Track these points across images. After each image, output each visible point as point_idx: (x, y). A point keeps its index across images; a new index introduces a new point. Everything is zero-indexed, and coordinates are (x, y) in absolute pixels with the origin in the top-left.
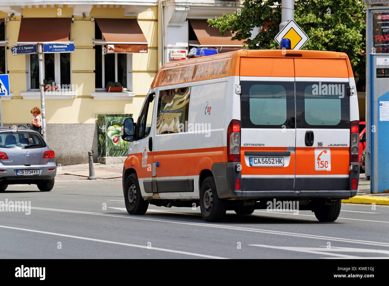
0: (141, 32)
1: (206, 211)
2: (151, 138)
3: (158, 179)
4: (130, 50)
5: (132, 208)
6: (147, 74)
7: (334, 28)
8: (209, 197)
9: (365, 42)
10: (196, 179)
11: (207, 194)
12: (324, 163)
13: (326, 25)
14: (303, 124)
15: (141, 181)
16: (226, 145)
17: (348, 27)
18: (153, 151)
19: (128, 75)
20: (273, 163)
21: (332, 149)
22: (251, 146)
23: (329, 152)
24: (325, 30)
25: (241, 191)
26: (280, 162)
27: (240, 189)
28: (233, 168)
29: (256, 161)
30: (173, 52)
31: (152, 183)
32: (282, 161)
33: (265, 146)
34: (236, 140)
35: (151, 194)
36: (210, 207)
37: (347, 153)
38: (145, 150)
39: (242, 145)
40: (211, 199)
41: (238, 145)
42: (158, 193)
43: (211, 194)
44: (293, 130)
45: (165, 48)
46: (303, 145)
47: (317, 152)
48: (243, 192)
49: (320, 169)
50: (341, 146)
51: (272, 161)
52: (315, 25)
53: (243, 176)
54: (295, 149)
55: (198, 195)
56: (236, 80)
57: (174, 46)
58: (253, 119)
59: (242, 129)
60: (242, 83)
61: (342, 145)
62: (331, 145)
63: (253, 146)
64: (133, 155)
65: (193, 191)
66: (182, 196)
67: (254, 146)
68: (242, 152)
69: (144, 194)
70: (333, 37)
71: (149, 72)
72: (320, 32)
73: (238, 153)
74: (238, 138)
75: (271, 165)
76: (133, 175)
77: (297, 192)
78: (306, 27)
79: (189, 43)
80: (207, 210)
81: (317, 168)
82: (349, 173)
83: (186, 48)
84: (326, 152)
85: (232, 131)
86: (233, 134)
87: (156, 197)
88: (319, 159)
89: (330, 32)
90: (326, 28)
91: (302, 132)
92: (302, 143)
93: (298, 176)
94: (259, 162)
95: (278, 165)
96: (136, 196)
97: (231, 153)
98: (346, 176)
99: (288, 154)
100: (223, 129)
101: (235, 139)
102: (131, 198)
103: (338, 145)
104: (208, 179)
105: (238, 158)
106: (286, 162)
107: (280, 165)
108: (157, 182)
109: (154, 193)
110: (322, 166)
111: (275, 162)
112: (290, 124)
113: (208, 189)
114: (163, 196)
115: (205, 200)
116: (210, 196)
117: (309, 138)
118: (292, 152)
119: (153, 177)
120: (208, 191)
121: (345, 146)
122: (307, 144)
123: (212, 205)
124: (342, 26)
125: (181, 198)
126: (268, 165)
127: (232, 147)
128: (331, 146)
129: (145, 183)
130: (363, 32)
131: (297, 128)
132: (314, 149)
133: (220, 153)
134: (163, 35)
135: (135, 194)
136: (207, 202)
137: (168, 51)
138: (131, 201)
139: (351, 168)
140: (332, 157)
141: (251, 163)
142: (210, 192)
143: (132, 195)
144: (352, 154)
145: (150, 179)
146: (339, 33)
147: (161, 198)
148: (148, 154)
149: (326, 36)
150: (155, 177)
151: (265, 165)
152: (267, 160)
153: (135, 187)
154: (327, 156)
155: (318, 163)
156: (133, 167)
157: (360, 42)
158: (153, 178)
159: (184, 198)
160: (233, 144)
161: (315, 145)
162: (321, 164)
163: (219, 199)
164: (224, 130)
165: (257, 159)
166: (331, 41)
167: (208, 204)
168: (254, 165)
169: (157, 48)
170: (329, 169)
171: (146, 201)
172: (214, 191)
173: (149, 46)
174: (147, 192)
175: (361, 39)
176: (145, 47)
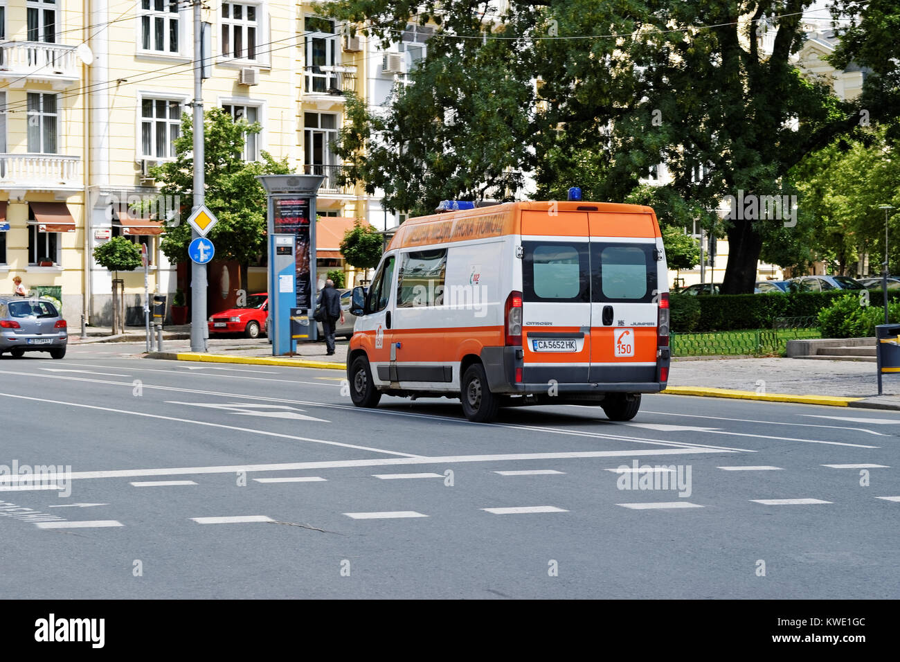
0: (69, 214)
1: (470, 407)
2: (390, 312)
3: (399, 364)
4: (59, 229)
5: (360, 398)
6: (75, 250)
7: (239, 212)
8: (475, 390)
9: (266, 224)
10: (456, 366)
11: (473, 386)
12: (625, 347)
13: (233, 209)
14: (600, 298)
15: (374, 366)
16: (503, 324)
17: (252, 211)
18: (391, 328)
19: (58, 251)
20: (562, 347)
21: (635, 329)
22: (535, 325)
23: (632, 332)
24: (231, 213)
25: (523, 384)
26: (571, 346)
27: (521, 381)
28: (513, 354)
29: (542, 345)
30: (98, 232)
31: (390, 368)
32: (574, 345)
33: (553, 325)
34: (517, 318)
35: (388, 383)
36: (477, 403)
37: (654, 334)
38: (381, 327)
39: (524, 325)
40: (479, 393)
41: (519, 324)
42: (398, 381)
43: (478, 386)
44: (588, 304)
45: (91, 228)
46: (600, 324)
47: (617, 333)
48: (526, 384)
49: (621, 355)
50: (646, 326)
51: (561, 345)
52: (223, 209)
53: (525, 365)
54: (591, 329)
55: (459, 387)
56: (517, 240)
57: (99, 226)
58: (538, 289)
59: (524, 303)
60: (524, 243)
61: (648, 324)
62: (635, 324)
63: (537, 325)
64: (362, 332)
65: (451, 381)
66: (434, 387)
67: (540, 325)
68: (525, 334)
69: (377, 382)
70: (239, 219)
71: (77, 249)
72: (227, 215)
73: (519, 335)
74: (519, 316)
75: (561, 349)
76: (361, 358)
77: (593, 385)
78: (215, 211)
79: (113, 224)
80: (473, 407)
81: (617, 354)
82: (657, 360)
83: (110, 228)
84: (628, 333)
85: (512, 306)
86: (513, 309)
87: (395, 386)
88: (619, 342)
89: (236, 215)
90: (233, 212)
91: (598, 307)
92: (598, 322)
93: (593, 364)
94: (545, 346)
95: (568, 349)
96: (365, 386)
97: (510, 334)
98: (653, 364)
99: (581, 336)
100: (499, 303)
101: (515, 316)
102: (359, 387)
103: (644, 324)
104: (473, 366)
105: (519, 341)
106: (579, 345)
107: (572, 349)
108: (397, 368)
109: (391, 381)
110: (623, 351)
111: (565, 346)
112: (583, 297)
113: (473, 379)
114: (405, 385)
115: (469, 394)
116: (477, 389)
117: (608, 315)
118: (587, 333)
119: (391, 361)
120: (474, 382)
121: (652, 326)
122: (605, 323)
123: (480, 401)
124: (246, 210)
125: (432, 389)
126: (557, 350)
127: (511, 326)
128: (635, 326)
129: (379, 369)
130: (265, 215)
131: (593, 302)
132: (614, 328)
133: (497, 334)
134: (89, 216)
135: (365, 383)
136: (472, 396)
137: (94, 230)
138: (359, 390)
139: (660, 353)
140: (637, 339)
141: (535, 347)
142: (477, 383)
143: (361, 383)
144: (661, 335)
145: (388, 364)
146: (244, 216)
147: (402, 388)
148: (385, 332)
149: (233, 218)
150: (394, 361)
151: (553, 349)
152: (555, 344)
153: (364, 373)
154: (629, 339)
155: (619, 347)
156: (362, 348)
157: (263, 224)
158: (392, 363)
159: (437, 389)
160: (512, 323)
161: (615, 324)
162: (622, 348)
163: (491, 394)
164: (501, 304)
165: (543, 342)
166: (238, 223)
167: (474, 399)
168: (539, 350)
169: (83, 228)
170: (632, 354)
171: (380, 390)
172: (484, 382)
173: (76, 226)
174: (382, 379)
175: (263, 221)
176: (73, 227)
